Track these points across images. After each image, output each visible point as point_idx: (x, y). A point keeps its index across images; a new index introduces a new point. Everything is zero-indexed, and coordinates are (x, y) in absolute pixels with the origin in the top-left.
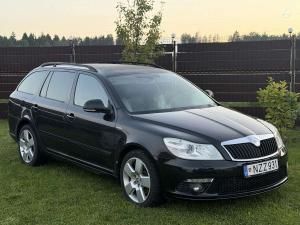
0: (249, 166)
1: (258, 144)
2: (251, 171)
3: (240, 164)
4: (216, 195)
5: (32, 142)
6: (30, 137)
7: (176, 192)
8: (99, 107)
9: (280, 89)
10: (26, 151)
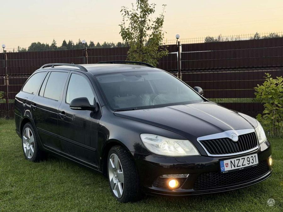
0: (225, 162)
1: (236, 139)
2: (227, 166)
3: (217, 160)
4: (192, 190)
5: (32, 139)
6: (31, 135)
7: (153, 188)
8: (84, 104)
9: (277, 84)
10: (28, 147)
